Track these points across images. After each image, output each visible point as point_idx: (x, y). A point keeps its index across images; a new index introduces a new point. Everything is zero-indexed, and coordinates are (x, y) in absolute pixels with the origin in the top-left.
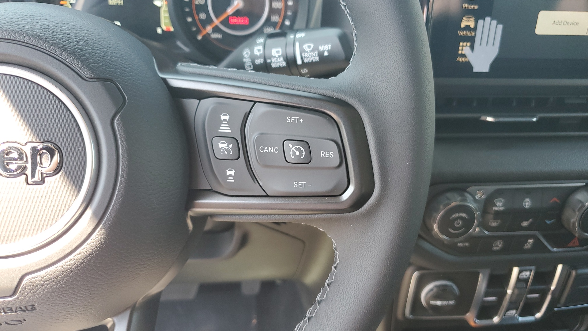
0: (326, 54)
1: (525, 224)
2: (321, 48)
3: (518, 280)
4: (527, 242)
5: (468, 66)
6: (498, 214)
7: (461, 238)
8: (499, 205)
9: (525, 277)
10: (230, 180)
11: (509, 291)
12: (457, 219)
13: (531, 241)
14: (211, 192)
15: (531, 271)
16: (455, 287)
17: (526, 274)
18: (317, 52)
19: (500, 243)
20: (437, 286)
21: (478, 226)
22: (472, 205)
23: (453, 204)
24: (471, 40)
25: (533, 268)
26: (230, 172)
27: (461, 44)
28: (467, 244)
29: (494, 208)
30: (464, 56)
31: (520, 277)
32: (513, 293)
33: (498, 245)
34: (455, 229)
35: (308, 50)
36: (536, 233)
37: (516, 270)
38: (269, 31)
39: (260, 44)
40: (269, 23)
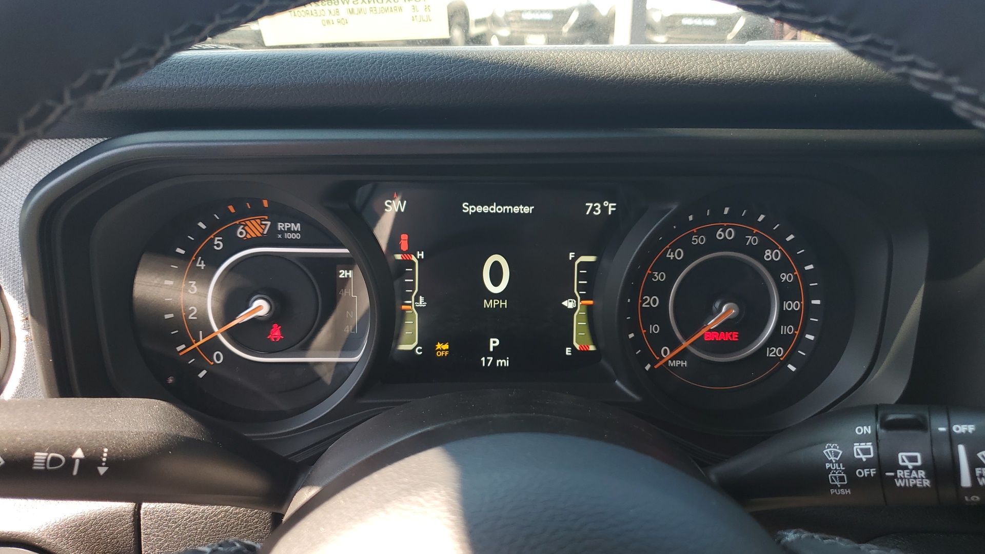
38: (776, 352)
39: (864, 438)
40: (776, 339)
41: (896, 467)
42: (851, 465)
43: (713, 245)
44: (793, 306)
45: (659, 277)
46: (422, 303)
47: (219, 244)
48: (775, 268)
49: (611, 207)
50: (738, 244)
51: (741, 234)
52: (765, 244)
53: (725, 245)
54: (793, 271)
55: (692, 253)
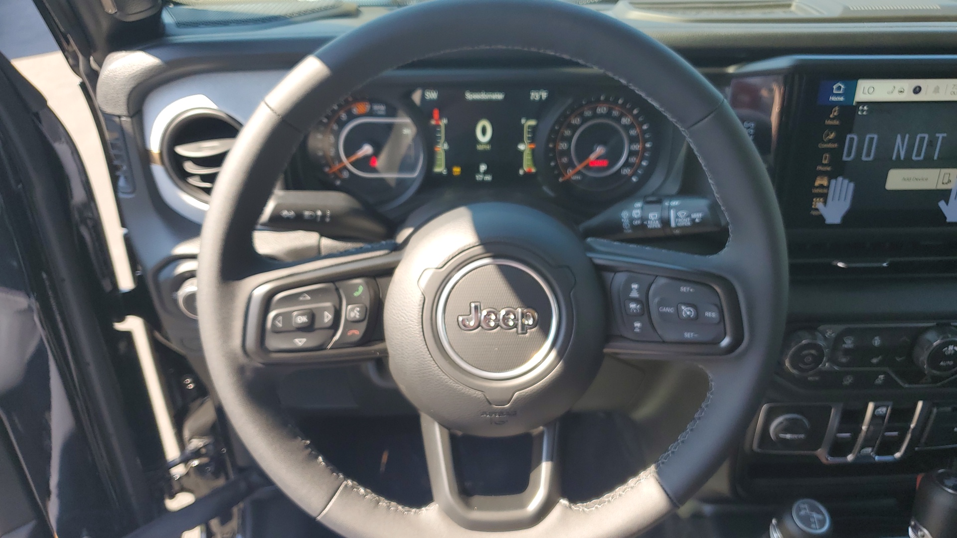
0: (697, 220)
1: (875, 361)
2: (694, 216)
3: (874, 416)
4: (877, 378)
5: (821, 218)
6: (847, 352)
7: (811, 372)
8: (849, 343)
9: (881, 413)
10: (637, 330)
11: (864, 428)
12: (806, 355)
13: (881, 377)
14: (623, 338)
15: (887, 407)
16: (806, 421)
17: (882, 410)
18: (689, 219)
19: (850, 378)
20: (786, 420)
21: (828, 361)
22: (821, 343)
23: (804, 342)
24: (824, 196)
25: (890, 403)
26: (637, 324)
27: (814, 199)
28: (817, 378)
29: (843, 346)
30: (817, 210)
31: (875, 413)
32: (868, 429)
33: (848, 380)
34: (806, 364)
35: (681, 216)
36: (886, 369)
37: (871, 406)
38: (627, 171)
39: (638, 208)
40: (627, 164)
41: (647, 219)
42: (632, 219)
43: (595, 116)
44: (636, 147)
45: (567, 133)
46: (446, 146)
47: (344, 116)
48: (627, 128)
49: (544, 95)
50: (608, 115)
51: (610, 110)
52: (622, 115)
53: (601, 116)
54: (636, 129)
55: (585, 120)
